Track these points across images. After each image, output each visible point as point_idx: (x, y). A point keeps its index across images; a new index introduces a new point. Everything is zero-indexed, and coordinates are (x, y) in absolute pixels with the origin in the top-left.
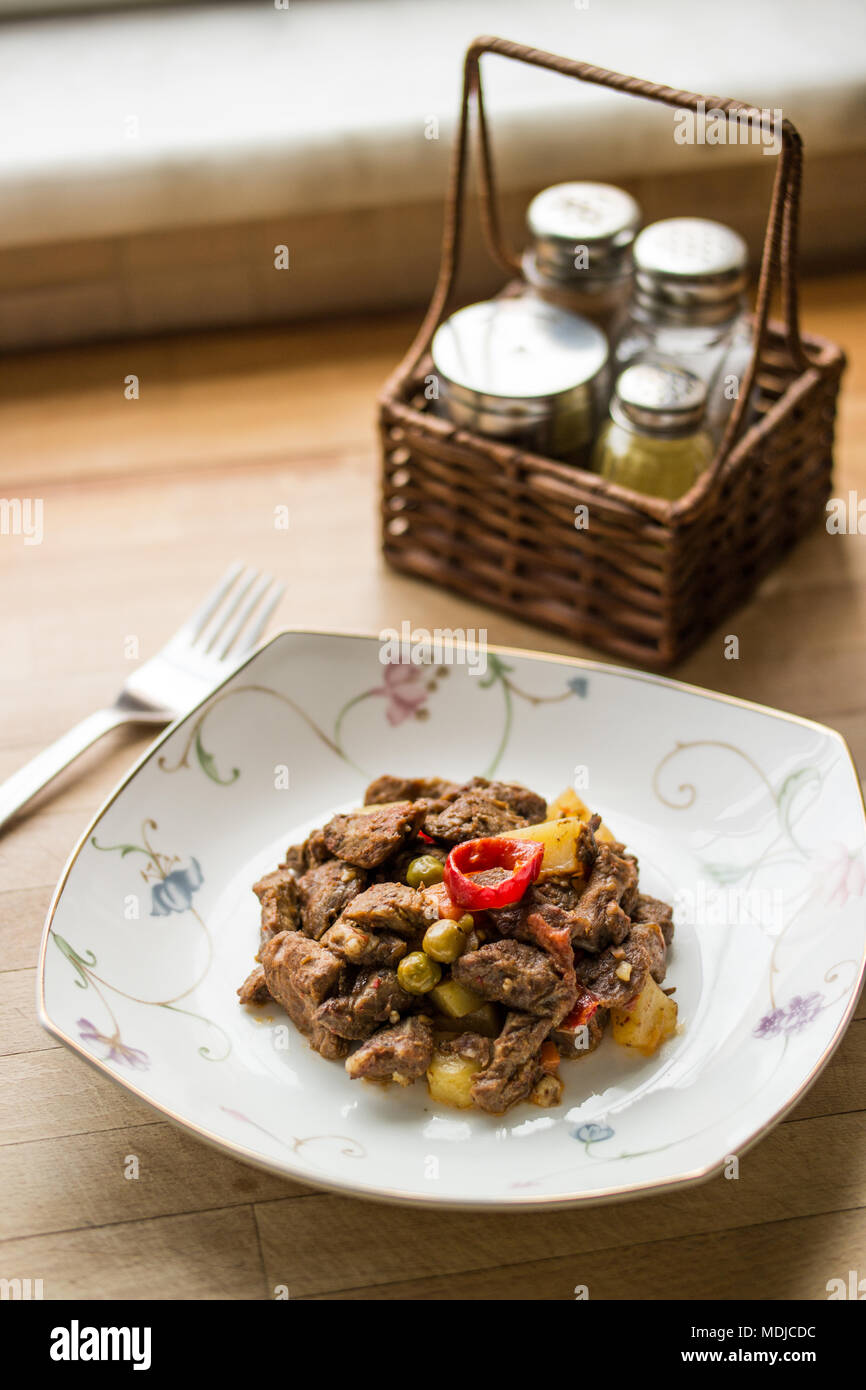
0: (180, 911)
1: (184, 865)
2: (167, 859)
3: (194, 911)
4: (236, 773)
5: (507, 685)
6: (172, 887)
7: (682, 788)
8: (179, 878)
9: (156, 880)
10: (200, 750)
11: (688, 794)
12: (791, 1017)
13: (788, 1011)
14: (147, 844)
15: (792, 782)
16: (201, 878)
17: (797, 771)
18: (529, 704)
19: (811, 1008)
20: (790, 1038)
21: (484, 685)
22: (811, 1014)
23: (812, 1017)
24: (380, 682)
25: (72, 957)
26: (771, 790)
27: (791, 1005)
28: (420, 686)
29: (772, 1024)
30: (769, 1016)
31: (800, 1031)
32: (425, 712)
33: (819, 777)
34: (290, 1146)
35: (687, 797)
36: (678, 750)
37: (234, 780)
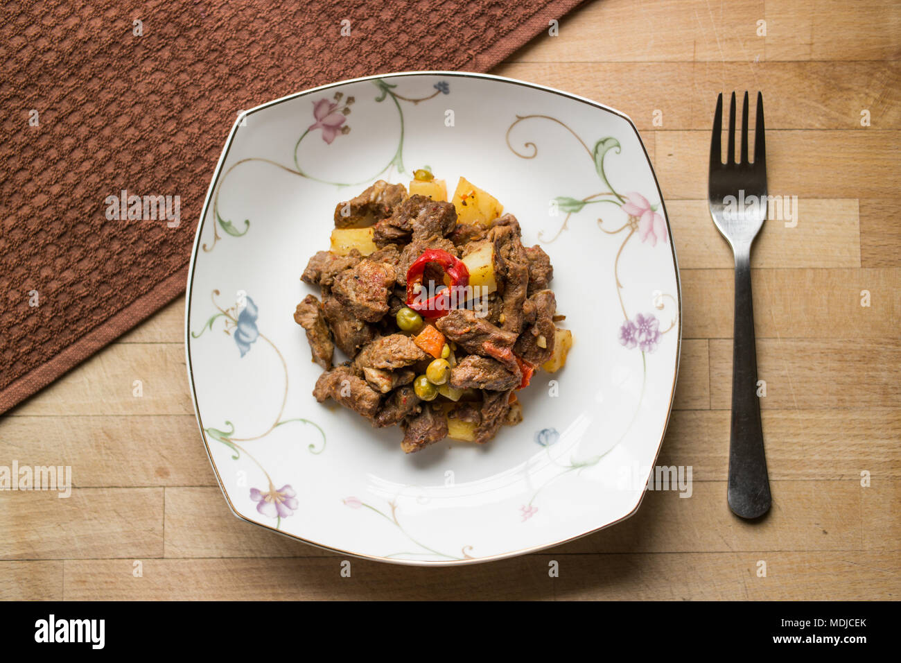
0: (254, 341)
1: (243, 304)
2: (233, 309)
3: (262, 336)
4: (247, 222)
5: (393, 95)
6: (244, 327)
7: (527, 145)
8: (246, 318)
9: (233, 330)
10: (222, 222)
11: (531, 148)
12: (641, 332)
13: (637, 325)
14: (219, 308)
15: (601, 146)
16: (256, 308)
17: (602, 140)
18: (412, 104)
19: (652, 329)
20: (645, 354)
21: (379, 100)
22: (653, 335)
23: (655, 338)
24: (313, 121)
25: (222, 438)
26: (588, 150)
27: (638, 321)
28: (339, 113)
29: (629, 334)
30: (626, 326)
31: (650, 349)
32: (346, 127)
33: (618, 146)
34: (392, 518)
35: (531, 151)
36: (518, 121)
37: (248, 228)
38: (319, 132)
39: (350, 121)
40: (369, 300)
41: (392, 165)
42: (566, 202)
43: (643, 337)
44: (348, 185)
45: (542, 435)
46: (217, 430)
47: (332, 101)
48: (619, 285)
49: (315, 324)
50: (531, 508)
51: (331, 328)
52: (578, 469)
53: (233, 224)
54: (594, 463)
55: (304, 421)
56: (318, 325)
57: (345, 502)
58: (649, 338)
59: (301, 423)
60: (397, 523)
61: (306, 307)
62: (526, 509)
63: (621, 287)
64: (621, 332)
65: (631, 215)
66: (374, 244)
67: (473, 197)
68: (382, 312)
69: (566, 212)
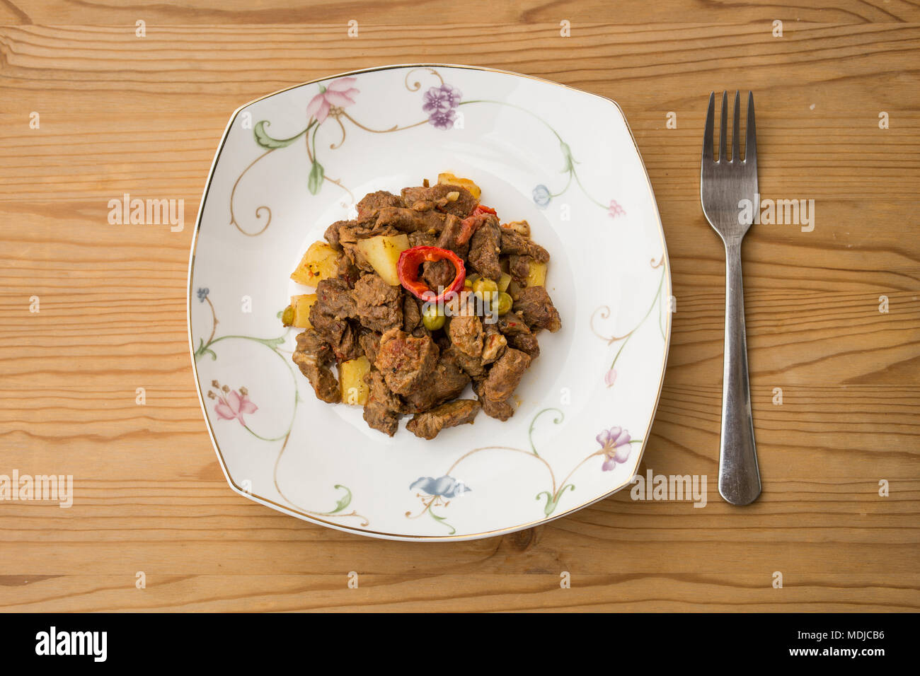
0: (454, 480)
1: (418, 490)
2: (423, 500)
3: (448, 473)
4: (337, 487)
5: (210, 343)
6: (441, 489)
7: (258, 216)
8: (432, 488)
9: (445, 500)
10: (338, 510)
11: (262, 212)
12: (441, 107)
13: (434, 111)
14: (424, 512)
15: (261, 141)
16: (421, 479)
17: (256, 138)
18: (218, 325)
19: (438, 94)
20: (462, 102)
21: (215, 357)
22: (444, 93)
23: (447, 91)
24: (236, 421)
25: (554, 502)
26: (265, 155)
27: (430, 110)
28: (228, 396)
29: (442, 118)
30: (434, 122)
31: (458, 96)
32: (241, 391)
33: (262, 123)
34: (625, 339)
35: (264, 212)
36: (235, 223)
37: (342, 486)
38: (247, 417)
39: (235, 387)
40: (419, 356)
41: (277, 350)
42: (313, 180)
43: (446, 104)
44: (297, 392)
45: (540, 202)
46: (546, 507)
47: (216, 401)
48: (394, 129)
49: (438, 416)
50: (612, 207)
51: (441, 403)
52: (574, 165)
53: (340, 500)
54: (567, 147)
55: (531, 430)
56: (439, 413)
57: (610, 386)
58: (447, 98)
59: (533, 432)
60: (629, 335)
61: (421, 426)
62: (613, 212)
63: (396, 127)
64: (439, 127)
65: (328, 115)
66: (359, 359)
67: (311, 266)
68: (431, 343)
69: (323, 180)
